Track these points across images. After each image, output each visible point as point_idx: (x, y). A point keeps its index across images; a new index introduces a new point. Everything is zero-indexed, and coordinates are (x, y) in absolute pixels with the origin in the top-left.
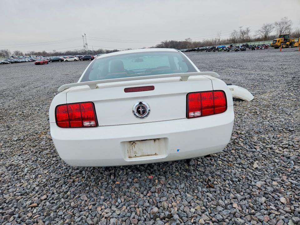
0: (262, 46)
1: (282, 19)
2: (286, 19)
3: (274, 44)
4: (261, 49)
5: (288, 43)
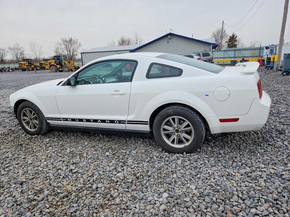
0: (9, 69)
1: (14, 45)
2: (18, 45)
3: (21, 67)
4: (9, 71)
5: (33, 66)
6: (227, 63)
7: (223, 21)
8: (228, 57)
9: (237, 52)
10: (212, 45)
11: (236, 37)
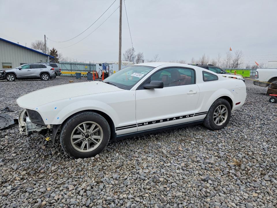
6: (65, 75)
7: (45, 35)
8: (66, 70)
9: (73, 66)
10: (49, 57)
11: (56, 52)
